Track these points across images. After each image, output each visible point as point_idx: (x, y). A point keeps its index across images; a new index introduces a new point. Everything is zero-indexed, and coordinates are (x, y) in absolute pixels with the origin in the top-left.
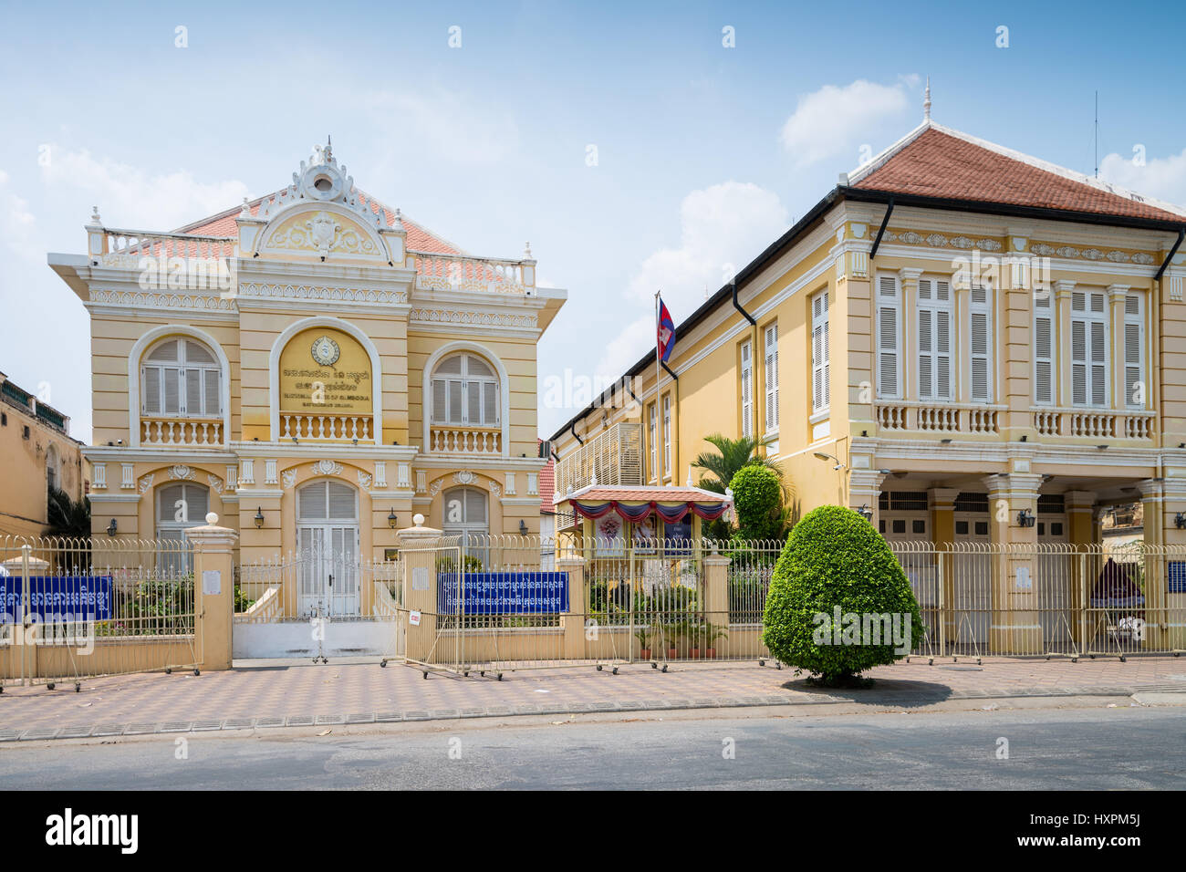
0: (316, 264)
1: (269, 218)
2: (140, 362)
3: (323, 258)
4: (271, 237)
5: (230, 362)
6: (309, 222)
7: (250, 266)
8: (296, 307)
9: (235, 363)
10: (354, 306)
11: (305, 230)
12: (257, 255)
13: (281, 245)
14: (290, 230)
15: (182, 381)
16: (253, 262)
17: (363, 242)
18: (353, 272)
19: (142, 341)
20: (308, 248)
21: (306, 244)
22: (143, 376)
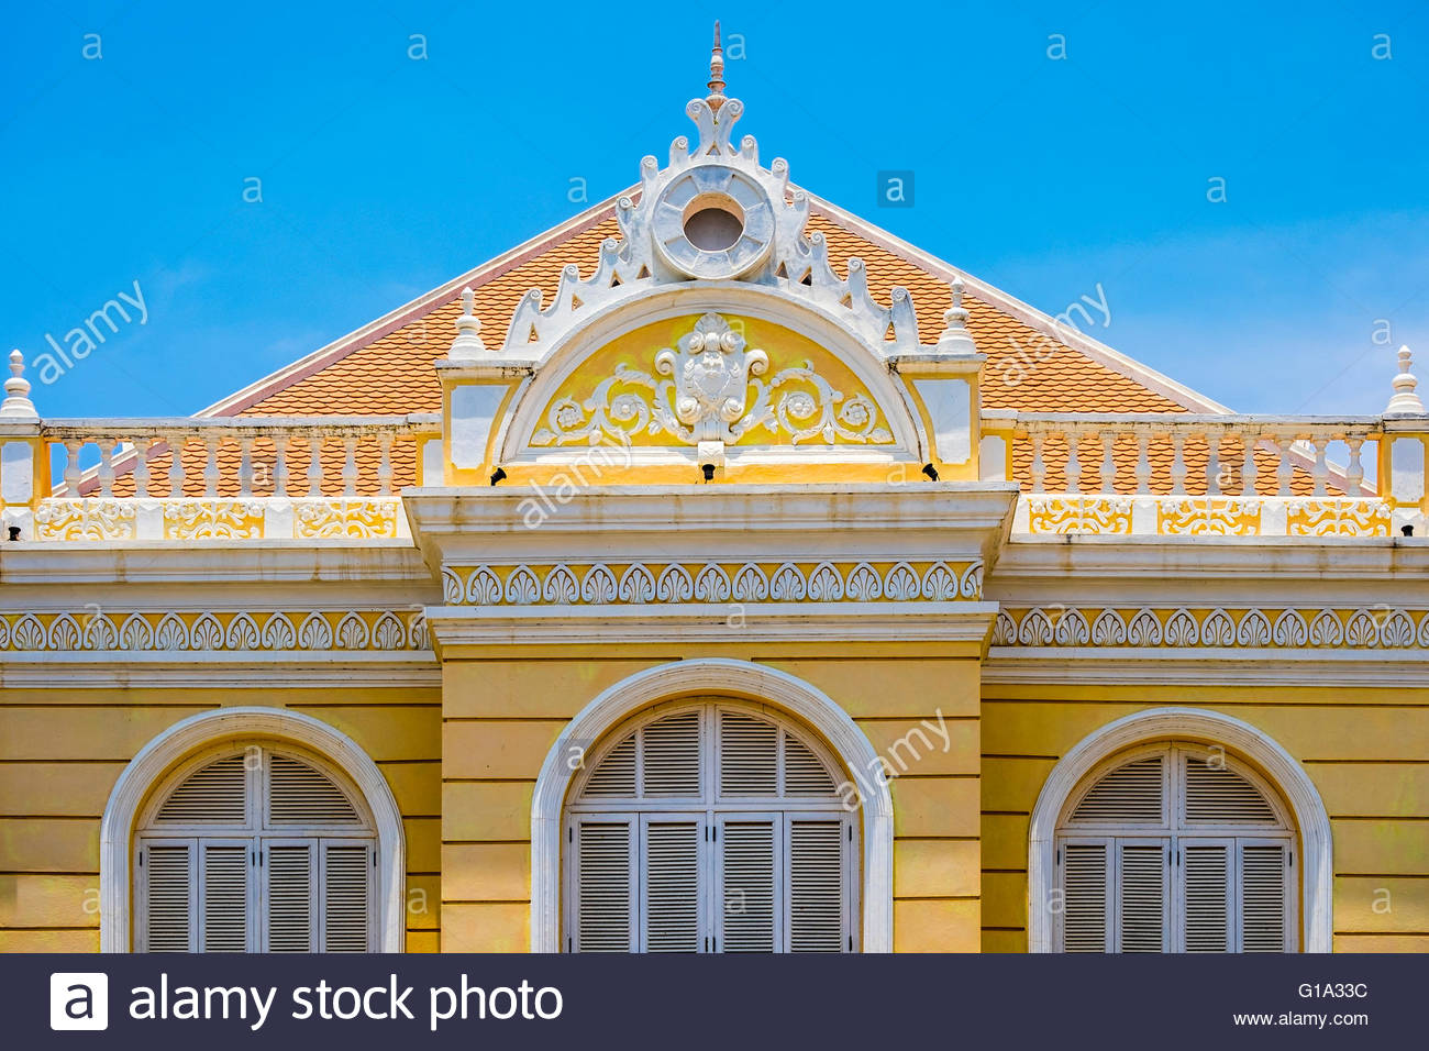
0: (688, 489)
1: (537, 354)
2: (135, 831)
3: (709, 470)
4: (546, 412)
5: (404, 817)
6: (666, 355)
7: (479, 511)
8: (616, 634)
9: (422, 819)
10: (804, 620)
11: (652, 384)
12: (499, 475)
13: (578, 435)
14: (605, 385)
15: (258, 880)
16: (489, 501)
17: (838, 406)
18: (806, 508)
19: (142, 765)
20: (664, 440)
21: (654, 429)
22: (142, 874)
